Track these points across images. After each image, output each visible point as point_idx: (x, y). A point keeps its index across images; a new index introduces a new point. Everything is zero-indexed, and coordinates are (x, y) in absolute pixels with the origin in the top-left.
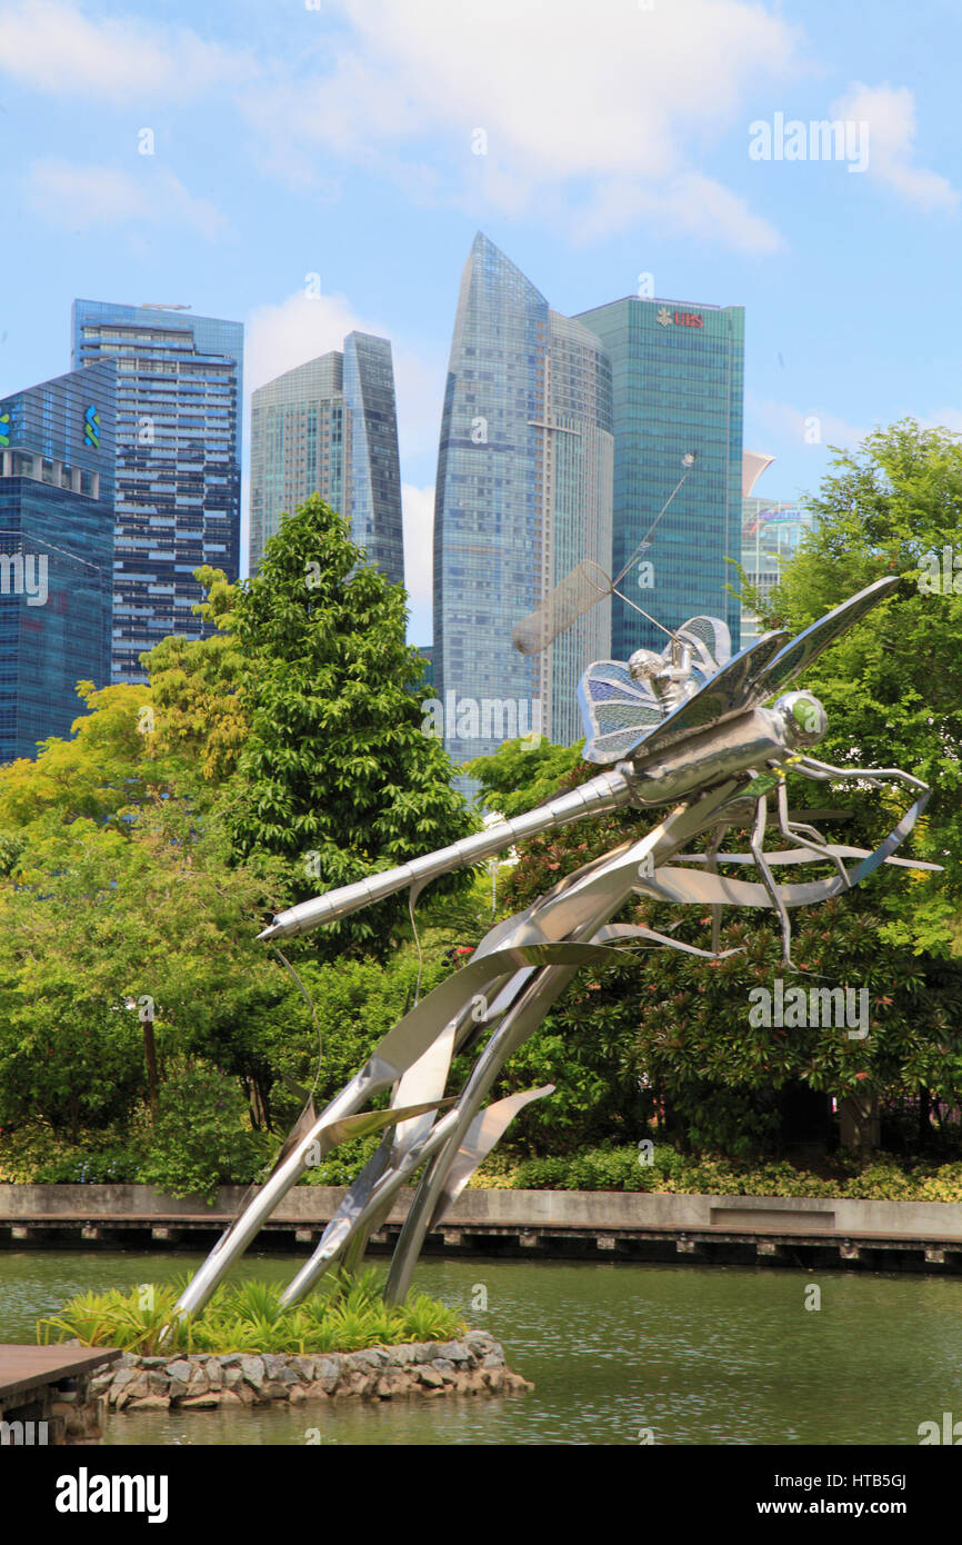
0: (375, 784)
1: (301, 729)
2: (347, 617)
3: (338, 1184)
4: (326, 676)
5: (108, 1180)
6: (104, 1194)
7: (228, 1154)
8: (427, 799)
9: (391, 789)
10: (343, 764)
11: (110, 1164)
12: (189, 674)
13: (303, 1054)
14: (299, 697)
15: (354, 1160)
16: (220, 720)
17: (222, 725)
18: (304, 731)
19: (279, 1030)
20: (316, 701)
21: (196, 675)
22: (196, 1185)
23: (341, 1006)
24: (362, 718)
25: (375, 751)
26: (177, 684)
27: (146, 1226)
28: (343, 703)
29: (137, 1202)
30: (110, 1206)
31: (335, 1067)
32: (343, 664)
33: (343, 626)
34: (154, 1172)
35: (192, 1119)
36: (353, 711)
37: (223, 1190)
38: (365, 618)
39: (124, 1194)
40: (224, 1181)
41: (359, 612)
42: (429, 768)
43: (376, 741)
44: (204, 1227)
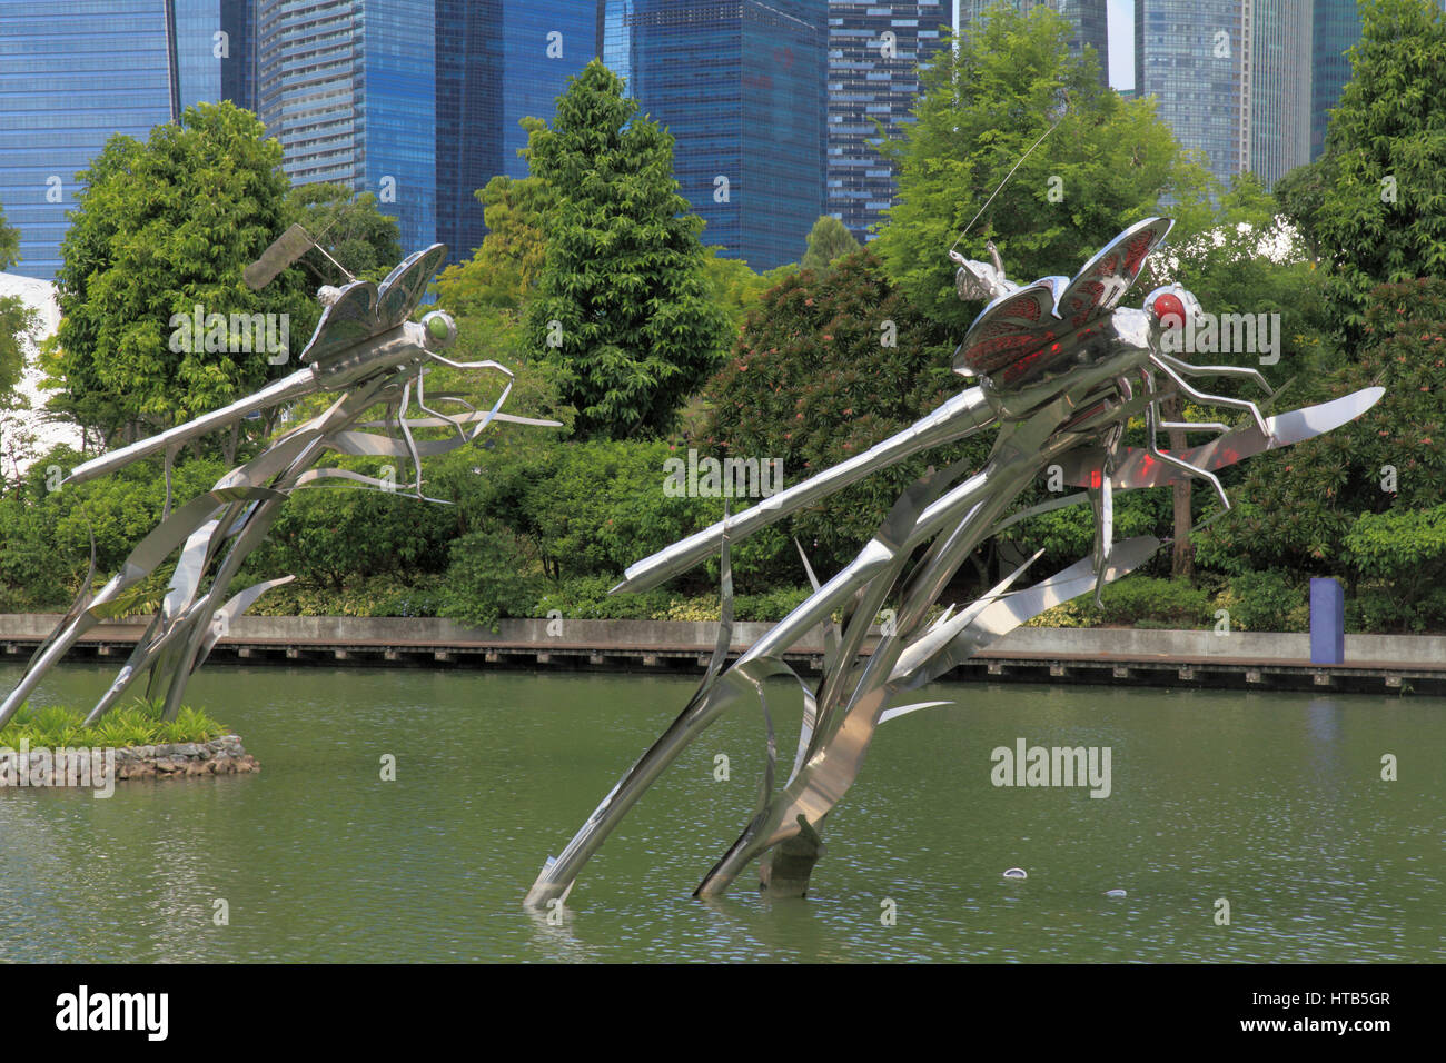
0: (641, 298)
1: (581, 255)
2: (622, 161)
3: (590, 618)
4: (601, 213)
5: (423, 614)
6: (418, 625)
7: (504, 595)
8: (679, 308)
9: (656, 302)
10: (613, 278)
11: (425, 600)
12: (511, 207)
13: (565, 517)
14: (581, 230)
15: (602, 599)
16: (532, 246)
17: (533, 250)
18: (585, 256)
19: (549, 499)
20: (593, 232)
21: (516, 208)
22: (482, 619)
23: (597, 478)
24: (627, 244)
25: (639, 269)
26: (500, 216)
27: (431, 651)
28: (611, 234)
29: (442, 630)
30: (423, 633)
31: (586, 527)
32: (616, 201)
33: (619, 167)
34: (451, 609)
35: (475, 569)
36: (621, 238)
37: (504, 621)
38: (637, 160)
39: (433, 625)
40: (504, 615)
41: (633, 155)
42: (684, 284)
43: (641, 262)
44: (471, 651)
